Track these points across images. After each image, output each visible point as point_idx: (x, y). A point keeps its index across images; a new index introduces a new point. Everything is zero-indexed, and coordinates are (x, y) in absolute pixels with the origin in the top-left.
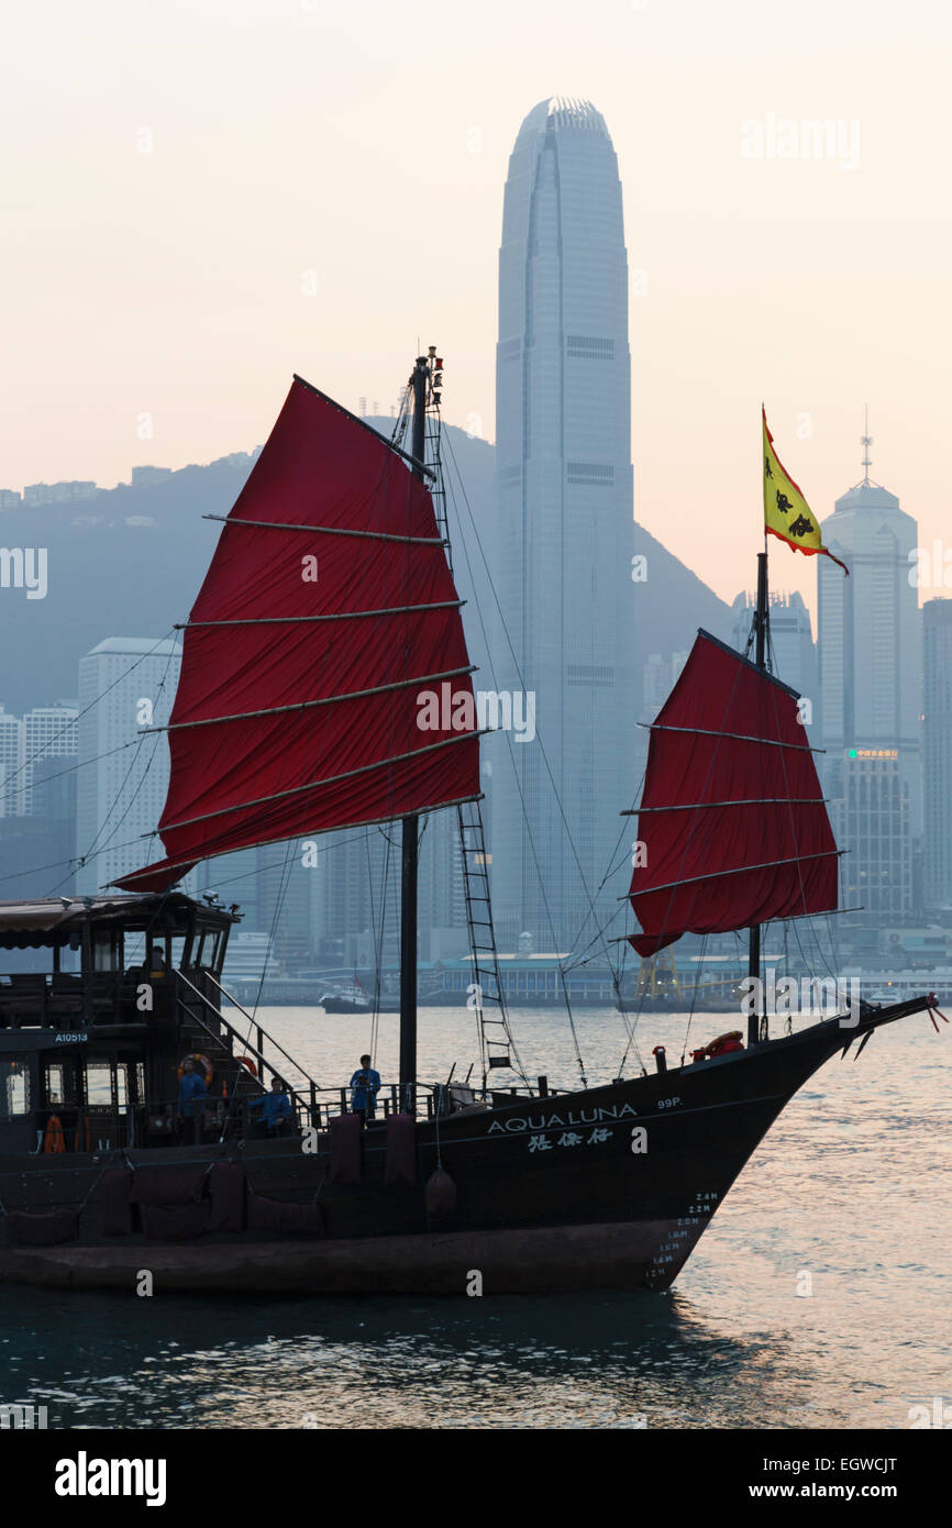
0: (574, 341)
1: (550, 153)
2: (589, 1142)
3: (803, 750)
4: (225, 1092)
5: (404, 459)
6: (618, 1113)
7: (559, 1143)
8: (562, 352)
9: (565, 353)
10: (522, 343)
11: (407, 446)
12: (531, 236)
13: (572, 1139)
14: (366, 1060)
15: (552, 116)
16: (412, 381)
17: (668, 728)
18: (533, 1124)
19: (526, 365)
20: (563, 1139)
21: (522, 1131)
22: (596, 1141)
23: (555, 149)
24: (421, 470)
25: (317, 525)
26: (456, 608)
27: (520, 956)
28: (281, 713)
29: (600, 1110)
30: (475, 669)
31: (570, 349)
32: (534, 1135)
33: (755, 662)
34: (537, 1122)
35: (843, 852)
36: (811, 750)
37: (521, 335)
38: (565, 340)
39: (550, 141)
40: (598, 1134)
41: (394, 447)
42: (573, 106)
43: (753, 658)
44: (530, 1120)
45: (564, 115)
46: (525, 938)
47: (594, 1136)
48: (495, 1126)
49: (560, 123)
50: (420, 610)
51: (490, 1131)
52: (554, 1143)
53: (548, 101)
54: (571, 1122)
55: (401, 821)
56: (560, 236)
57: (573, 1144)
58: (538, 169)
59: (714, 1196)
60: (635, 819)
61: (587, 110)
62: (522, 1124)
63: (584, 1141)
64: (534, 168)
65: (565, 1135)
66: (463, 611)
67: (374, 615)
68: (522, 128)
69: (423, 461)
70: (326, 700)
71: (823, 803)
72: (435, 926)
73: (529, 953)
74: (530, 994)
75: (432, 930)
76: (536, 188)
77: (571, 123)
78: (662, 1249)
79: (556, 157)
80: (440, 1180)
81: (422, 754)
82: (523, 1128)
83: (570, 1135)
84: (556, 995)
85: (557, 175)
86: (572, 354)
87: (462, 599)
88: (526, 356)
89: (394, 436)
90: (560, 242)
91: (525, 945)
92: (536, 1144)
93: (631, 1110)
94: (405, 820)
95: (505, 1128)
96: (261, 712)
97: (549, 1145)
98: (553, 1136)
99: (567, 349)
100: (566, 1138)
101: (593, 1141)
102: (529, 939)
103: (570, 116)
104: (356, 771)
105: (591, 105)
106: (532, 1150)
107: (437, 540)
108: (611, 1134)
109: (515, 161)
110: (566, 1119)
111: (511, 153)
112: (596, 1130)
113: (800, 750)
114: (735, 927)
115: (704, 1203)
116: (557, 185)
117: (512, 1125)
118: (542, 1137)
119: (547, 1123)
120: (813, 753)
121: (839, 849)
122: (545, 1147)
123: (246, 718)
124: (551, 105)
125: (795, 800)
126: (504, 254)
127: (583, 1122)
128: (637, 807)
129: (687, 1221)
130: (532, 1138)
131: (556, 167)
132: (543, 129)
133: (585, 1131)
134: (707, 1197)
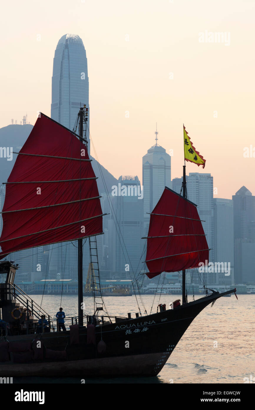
0: (73, 103)
1: (66, 50)
2: (142, 331)
3: (198, 221)
4: (26, 319)
5: (76, 136)
6: (151, 323)
7: (134, 332)
8: (70, 106)
9: (71, 107)
10: (58, 104)
11: (77, 133)
12: (61, 73)
13: (137, 331)
14: (61, 309)
15: (67, 39)
16: (79, 114)
17: (157, 214)
18: (128, 327)
19: (59, 110)
20: (135, 331)
21: (124, 329)
22: (144, 331)
23: (68, 48)
24: (82, 140)
25: (49, 155)
26: (95, 179)
27: (57, 280)
28: (39, 209)
29: (146, 322)
30: (101, 197)
31: (72, 106)
32: (128, 330)
33: (183, 196)
34: (129, 326)
35: (210, 249)
36: (201, 221)
37: (58, 102)
38: (71, 103)
39: (67, 46)
40: (145, 329)
41: (74, 133)
42: (73, 36)
43: (182, 195)
44: (127, 325)
45: (71, 39)
46: (58, 275)
47: (144, 330)
48: (117, 327)
49: (69, 41)
50: (83, 180)
51: (115, 329)
52: (132, 332)
53: (66, 35)
54: (138, 326)
55: (78, 240)
56: (69, 74)
57: (137, 332)
58: (63, 54)
59: (174, 346)
60: (146, 240)
61: (77, 37)
62: (124, 327)
63: (140, 331)
64: (62, 54)
65: (136, 329)
66: (97, 180)
67: (69, 181)
68: (59, 42)
69: (82, 137)
70: (54, 205)
71: (205, 235)
72: (33, 271)
73: (60, 279)
74: (54, 291)
75: (32, 273)
76: (63, 60)
77: (73, 42)
78: (159, 361)
79: (68, 51)
80: (102, 343)
81: (85, 221)
82: (124, 328)
83: (137, 329)
84: (67, 291)
85: (69, 56)
86: (72, 107)
87: (97, 177)
88: (59, 108)
89: (73, 130)
90: (69, 75)
91: (58, 277)
92: (128, 332)
93: (154, 322)
94: (79, 240)
95: (120, 328)
96: (32, 208)
97: (131, 332)
98: (132, 330)
99: (71, 106)
100: (136, 330)
101: (143, 331)
102: (60, 275)
103: (72, 39)
104: (64, 226)
105: (78, 36)
106: (126, 334)
107: (89, 160)
108: (148, 329)
109: (57, 52)
110: (137, 325)
111: (55, 49)
112: (144, 328)
113: (197, 221)
114: (178, 270)
115: (171, 348)
116: (69, 59)
117: (122, 327)
118: (130, 330)
119: (131, 326)
120: (201, 222)
121: (209, 248)
122: (130, 333)
123: (27, 210)
124: (67, 36)
125: (196, 235)
126: (53, 78)
127: (141, 326)
128: (147, 236)
129: (166, 353)
130: (127, 330)
131: (68, 53)
132: (64, 43)
133: (141, 329)
134: (172, 346)
